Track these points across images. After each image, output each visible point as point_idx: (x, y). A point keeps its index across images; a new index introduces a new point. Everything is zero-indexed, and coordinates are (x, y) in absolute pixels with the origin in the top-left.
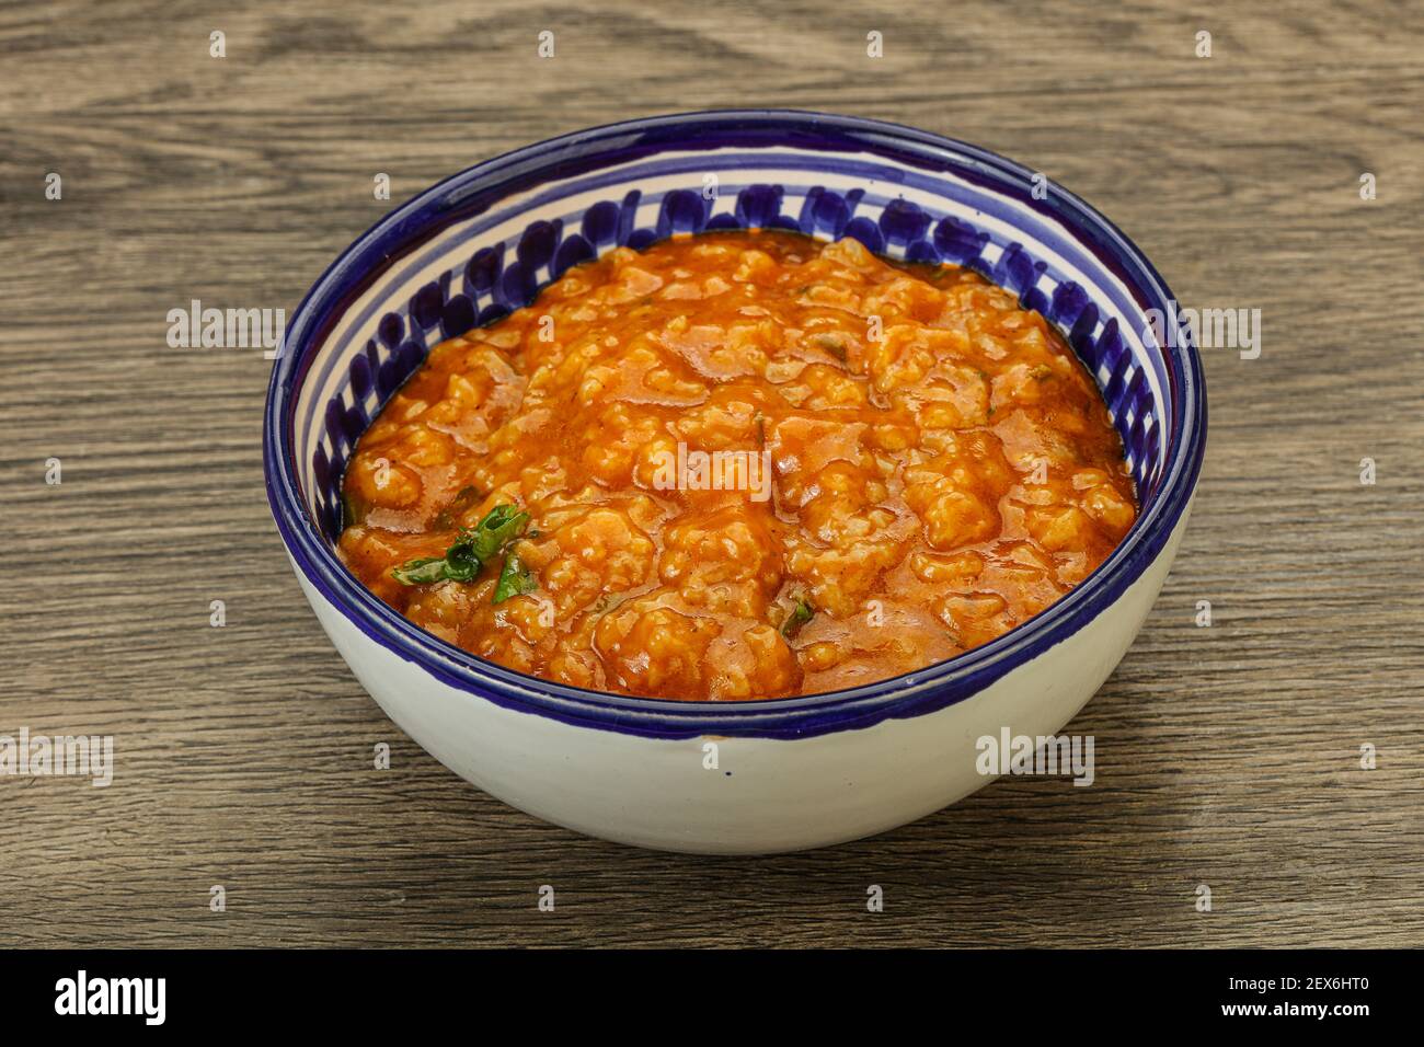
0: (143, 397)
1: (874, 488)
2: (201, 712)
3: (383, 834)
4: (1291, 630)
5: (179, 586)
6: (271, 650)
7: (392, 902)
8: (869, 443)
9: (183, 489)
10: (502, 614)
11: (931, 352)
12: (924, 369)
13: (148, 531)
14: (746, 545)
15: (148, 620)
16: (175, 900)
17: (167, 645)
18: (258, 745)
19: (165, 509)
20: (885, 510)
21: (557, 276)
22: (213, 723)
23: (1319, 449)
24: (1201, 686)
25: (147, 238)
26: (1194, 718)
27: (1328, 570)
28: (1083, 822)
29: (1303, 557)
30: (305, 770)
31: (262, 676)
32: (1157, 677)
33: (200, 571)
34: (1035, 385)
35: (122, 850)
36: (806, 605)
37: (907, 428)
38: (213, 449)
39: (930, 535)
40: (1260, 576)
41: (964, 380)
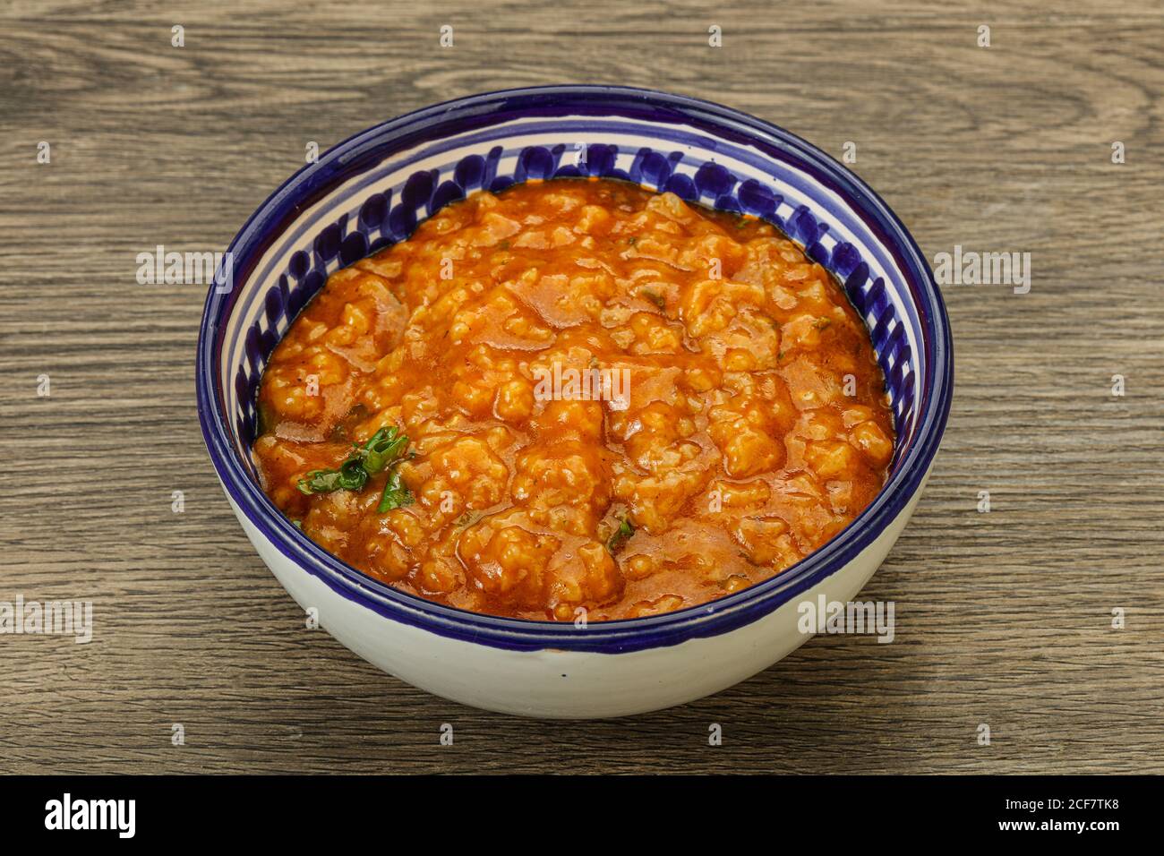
0: (93, 280)
1: (685, 424)
2: (140, 565)
3: (285, 677)
4: (1012, 521)
5: (123, 452)
6: (197, 511)
7: (292, 737)
8: (682, 386)
9: (127, 365)
10: (385, 522)
11: (735, 304)
12: (728, 319)
13: (99, 402)
14: (581, 475)
15: (98, 481)
16: (119, 730)
17: (112, 504)
18: (186, 595)
19: (112, 382)
20: (693, 443)
21: (433, 214)
22: (150, 574)
23: (1040, 361)
24: (939, 569)
25: (98, 136)
26: (932, 597)
27: (1043, 470)
28: (841, 684)
29: (1024, 457)
30: (223, 618)
31: (189, 534)
32: (905, 559)
33: (141, 439)
34: (816, 333)
35: (76, 684)
36: (628, 523)
37: (713, 372)
38: (151, 329)
39: (729, 466)
40: (988, 473)
41: (760, 330)
